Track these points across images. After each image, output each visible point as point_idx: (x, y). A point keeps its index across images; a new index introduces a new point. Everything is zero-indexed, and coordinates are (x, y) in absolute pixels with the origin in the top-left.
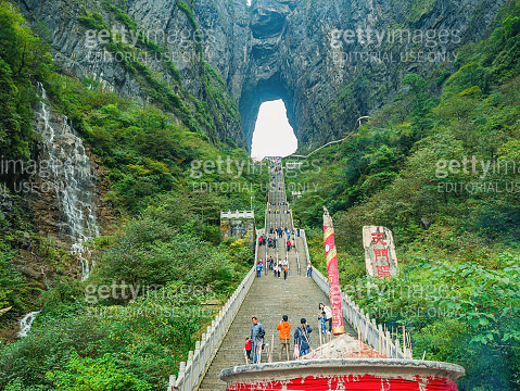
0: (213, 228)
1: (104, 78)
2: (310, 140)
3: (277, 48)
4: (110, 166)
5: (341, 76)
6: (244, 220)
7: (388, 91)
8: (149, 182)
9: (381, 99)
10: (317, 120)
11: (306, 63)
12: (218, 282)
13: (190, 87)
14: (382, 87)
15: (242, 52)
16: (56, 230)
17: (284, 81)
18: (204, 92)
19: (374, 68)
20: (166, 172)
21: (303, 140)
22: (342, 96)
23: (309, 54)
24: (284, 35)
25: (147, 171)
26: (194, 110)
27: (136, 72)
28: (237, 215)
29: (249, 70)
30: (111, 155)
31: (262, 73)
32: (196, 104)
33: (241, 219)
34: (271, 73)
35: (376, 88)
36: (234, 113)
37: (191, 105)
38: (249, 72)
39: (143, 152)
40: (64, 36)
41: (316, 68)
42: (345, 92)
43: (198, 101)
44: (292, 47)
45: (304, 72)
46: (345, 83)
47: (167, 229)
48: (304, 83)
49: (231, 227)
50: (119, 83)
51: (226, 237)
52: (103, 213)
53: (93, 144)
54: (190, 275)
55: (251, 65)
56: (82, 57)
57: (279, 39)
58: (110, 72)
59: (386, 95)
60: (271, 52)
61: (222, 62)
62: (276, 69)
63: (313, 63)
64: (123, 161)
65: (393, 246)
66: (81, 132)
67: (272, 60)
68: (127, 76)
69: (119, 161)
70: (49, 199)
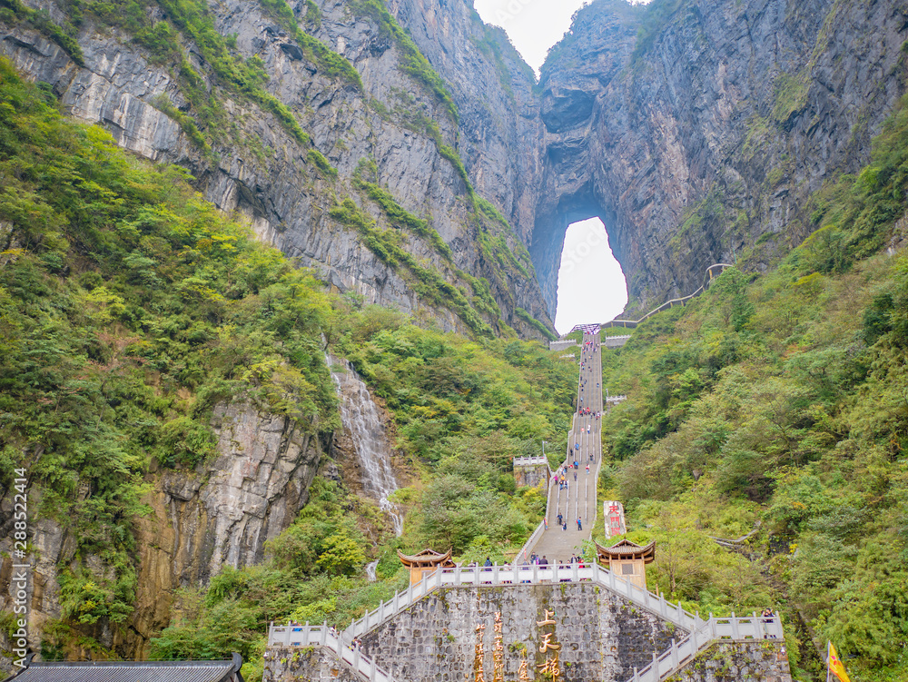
0: (506, 477)
1: (363, 281)
2: (643, 293)
3: (585, 144)
4: (394, 407)
5: (684, 193)
6: (537, 467)
7: (751, 224)
8: (437, 425)
9: (740, 237)
10: (651, 263)
11: (630, 171)
12: (513, 535)
13: (464, 261)
14: (741, 216)
15: (531, 158)
16: (362, 487)
17: (600, 197)
18: (481, 260)
19: (730, 187)
20: (453, 411)
21: (634, 292)
22: (686, 226)
23: (635, 156)
24: (595, 123)
25: (433, 413)
26: (469, 294)
27: (398, 264)
28: (531, 461)
29: (544, 182)
30: (394, 395)
31: (564, 185)
32: (472, 285)
33: (533, 465)
34: (580, 182)
35: (733, 219)
36: (524, 267)
37: (466, 288)
38: (544, 187)
39: (426, 388)
40: (317, 238)
41: (647, 180)
42: (691, 220)
43: (474, 279)
44: (609, 146)
45: (628, 184)
46: (691, 205)
47: (465, 485)
48: (630, 202)
49: (525, 474)
50: (380, 283)
51: (520, 486)
52: (396, 462)
53: (376, 387)
54: (491, 529)
55: (546, 175)
56: (338, 260)
57: (587, 130)
58: (370, 273)
59: (748, 229)
60: (576, 152)
61: (502, 190)
62: (586, 177)
63: (642, 171)
64: (406, 401)
65: (623, 514)
66: (362, 375)
67: (578, 163)
68: (389, 271)
69: (403, 402)
70: (351, 456)
